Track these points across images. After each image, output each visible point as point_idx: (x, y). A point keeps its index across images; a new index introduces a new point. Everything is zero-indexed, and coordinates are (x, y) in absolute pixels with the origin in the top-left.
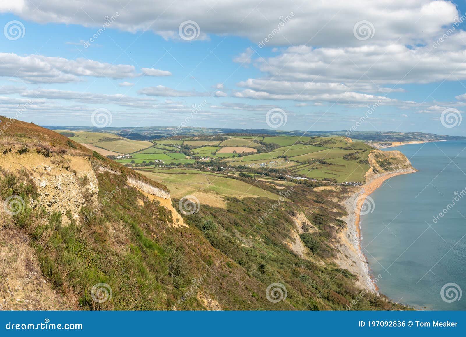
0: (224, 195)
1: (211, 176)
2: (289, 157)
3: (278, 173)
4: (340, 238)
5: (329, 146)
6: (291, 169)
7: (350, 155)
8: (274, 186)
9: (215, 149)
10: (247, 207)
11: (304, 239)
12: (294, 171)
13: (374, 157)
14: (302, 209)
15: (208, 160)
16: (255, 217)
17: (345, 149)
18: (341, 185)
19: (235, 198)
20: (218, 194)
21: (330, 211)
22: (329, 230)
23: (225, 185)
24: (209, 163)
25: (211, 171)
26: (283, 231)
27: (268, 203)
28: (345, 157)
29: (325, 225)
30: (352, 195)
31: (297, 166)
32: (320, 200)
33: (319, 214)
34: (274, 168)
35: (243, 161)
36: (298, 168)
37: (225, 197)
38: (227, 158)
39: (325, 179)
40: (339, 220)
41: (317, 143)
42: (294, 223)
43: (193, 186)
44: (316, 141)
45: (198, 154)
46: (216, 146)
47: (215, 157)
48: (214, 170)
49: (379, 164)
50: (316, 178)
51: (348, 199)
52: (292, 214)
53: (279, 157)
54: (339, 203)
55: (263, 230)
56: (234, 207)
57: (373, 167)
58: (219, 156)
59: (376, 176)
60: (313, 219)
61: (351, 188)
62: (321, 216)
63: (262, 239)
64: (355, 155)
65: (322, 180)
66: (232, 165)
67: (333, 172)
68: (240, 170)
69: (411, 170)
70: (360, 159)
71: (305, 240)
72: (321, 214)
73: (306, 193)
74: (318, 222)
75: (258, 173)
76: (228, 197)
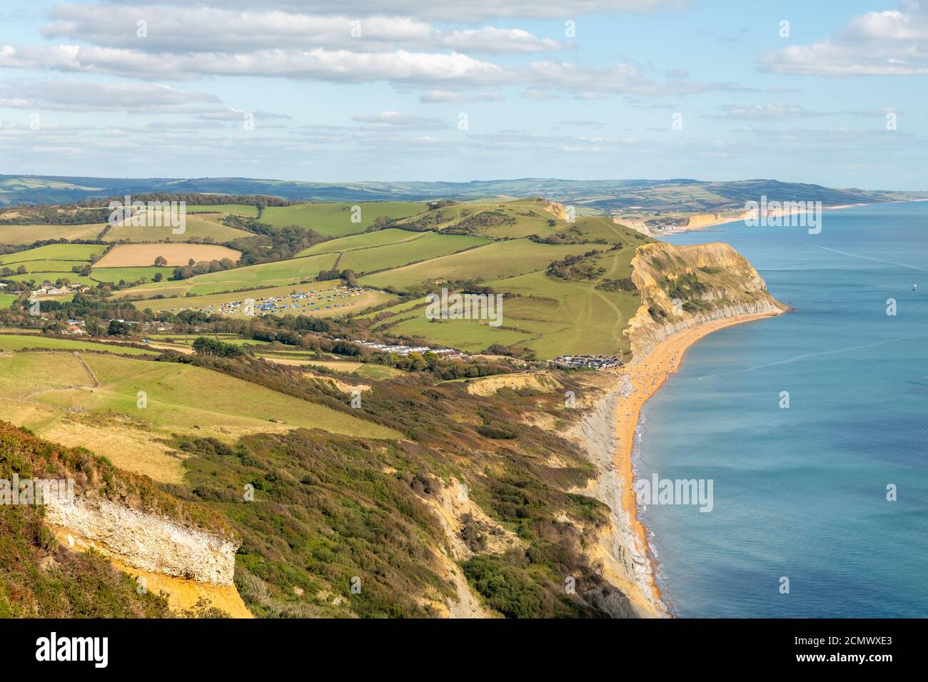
0: (167, 432)
1: (101, 357)
2: (357, 276)
3: (326, 334)
4: (600, 566)
5: (493, 231)
6: (372, 316)
7: (570, 261)
8: (331, 382)
9: (85, 252)
10: (260, 472)
11: (478, 578)
12: (379, 324)
13: (649, 267)
14: (451, 464)
15: (63, 295)
16: (301, 509)
17: (548, 242)
18: (551, 368)
19: (210, 441)
20: (143, 427)
21: (541, 464)
22: (554, 538)
23: (158, 389)
24: (67, 304)
25: (84, 335)
26: (410, 560)
27: (333, 452)
28: (555, 271)
29: (540, 519)
30: (596, 403)
31: (390, 305)
32: (496, 426)
33: (509, 481)
34: (308, 314)
35: (194, 295)
36: (393, 315)
37: (171, 438)
38: (132, 285)
39: (494, 350)
40: (580, 500)
41: (452, 224)
42: (434, 520)
43: (40, 400)
44: (444, 217)
45: (21, 271)
46: (88, 242)
47: (88, 283)
48: (93, 332)
49: (667, 289)
50: (463, 346)
51: (589, 420)
52: (422, 487)
53: (322, 277)
54: (560, 434)
55: (340, 561)
56: (214, 474)
57: (650, 300)
58: (105, 278)
59: (660, 333)
60: (495, 501)
61: (585, 377)
62: (518, 485)
63: (341, 598)
64: (588, 263)
65: (483, 352)
66: (154, 311)
67: (518, 324)
68: (187, 326)
69: (769, 308)
70: (606, 276)
71: (483, 582)
72: (515, 478)
73: (445, 402)
74: (514, 511)
75: (256, 338)
76: (185, 437)
